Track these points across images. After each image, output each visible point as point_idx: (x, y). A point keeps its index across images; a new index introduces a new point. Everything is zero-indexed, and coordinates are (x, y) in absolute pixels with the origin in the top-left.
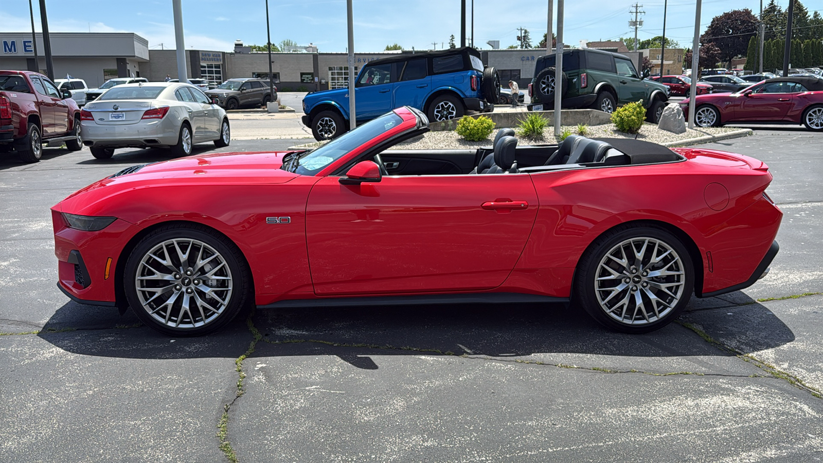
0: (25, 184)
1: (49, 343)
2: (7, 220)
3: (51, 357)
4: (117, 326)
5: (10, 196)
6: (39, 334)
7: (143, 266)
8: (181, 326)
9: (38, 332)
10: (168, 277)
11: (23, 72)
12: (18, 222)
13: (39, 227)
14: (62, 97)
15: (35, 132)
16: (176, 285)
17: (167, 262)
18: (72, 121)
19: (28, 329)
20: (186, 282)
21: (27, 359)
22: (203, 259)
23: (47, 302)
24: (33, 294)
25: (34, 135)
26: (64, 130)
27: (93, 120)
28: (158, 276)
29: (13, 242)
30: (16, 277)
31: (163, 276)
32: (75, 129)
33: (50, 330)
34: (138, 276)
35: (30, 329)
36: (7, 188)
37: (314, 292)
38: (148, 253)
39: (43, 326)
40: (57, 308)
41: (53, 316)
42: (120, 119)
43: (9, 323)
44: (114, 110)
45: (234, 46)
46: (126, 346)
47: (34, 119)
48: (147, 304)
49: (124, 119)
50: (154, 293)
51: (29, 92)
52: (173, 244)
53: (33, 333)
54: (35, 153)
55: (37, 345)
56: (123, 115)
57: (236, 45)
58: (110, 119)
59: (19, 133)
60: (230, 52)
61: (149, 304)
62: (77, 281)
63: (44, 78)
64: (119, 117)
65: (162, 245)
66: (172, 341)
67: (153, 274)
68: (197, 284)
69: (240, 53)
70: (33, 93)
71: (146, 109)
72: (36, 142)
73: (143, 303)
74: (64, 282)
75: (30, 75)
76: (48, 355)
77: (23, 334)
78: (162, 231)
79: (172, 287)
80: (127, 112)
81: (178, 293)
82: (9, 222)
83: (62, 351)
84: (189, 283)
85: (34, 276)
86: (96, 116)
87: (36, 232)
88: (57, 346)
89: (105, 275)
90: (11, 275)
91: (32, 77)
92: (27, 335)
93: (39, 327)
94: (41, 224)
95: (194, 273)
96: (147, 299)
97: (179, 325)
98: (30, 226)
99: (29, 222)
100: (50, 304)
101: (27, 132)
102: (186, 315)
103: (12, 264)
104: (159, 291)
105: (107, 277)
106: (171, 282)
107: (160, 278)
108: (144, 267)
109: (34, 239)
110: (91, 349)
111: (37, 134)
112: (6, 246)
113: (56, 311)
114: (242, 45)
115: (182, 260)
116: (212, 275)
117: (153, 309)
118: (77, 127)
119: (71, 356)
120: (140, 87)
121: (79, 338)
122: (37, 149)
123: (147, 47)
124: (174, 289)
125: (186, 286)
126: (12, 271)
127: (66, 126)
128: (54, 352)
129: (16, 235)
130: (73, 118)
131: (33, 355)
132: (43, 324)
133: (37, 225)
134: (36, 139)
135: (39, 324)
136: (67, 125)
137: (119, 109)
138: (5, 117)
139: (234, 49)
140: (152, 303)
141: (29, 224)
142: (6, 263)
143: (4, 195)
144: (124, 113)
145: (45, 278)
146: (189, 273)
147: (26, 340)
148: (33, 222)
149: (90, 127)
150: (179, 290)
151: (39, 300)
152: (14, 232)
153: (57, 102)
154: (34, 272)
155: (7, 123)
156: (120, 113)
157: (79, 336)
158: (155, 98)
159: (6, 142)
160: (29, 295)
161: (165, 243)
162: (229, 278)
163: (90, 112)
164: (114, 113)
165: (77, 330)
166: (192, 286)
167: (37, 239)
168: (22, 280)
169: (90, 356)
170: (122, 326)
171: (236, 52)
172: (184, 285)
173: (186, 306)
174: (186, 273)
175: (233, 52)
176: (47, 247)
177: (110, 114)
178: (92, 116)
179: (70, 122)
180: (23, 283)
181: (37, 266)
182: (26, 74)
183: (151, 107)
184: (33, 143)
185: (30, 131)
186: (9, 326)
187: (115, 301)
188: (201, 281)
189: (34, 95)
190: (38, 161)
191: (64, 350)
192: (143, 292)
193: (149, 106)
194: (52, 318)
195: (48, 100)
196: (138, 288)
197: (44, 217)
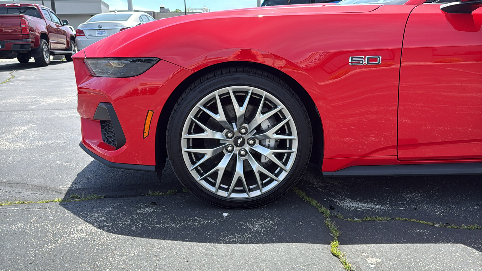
0: (39, 76)
1: (75, 216)
2: (26, 97)
3: (81, 239)
4: (150, 193)
5: (28, 83)
6: (62, 203)
7: (191, 120)
8: (234, 195)
9: (60, 200)
10: (218, 136)
11: (37, 5)
12: (35, 98)
13: (52, 102)
14: (62, 25)
15: (45, 46)
16: (228, 146)
17: (220, 117)
18: (69, 42)
19: (48, 196)
20: (239, 142)
21: (50, 241)
22: (263, 113)
23: (66, 165)
24: (52, 156)
25: (45, 48)
26: (64, 46)
27: (85, 36)
28: (208, 134)
29: (31, 112)
30: (34, 140)
31: (214, 135)
32: (71, 47)
33: (74, 197)
34: (185, 135)
35: (52, 196)
36: (27, 79)
37: (397, 156)
38: (198, 105)
39: (65, 192)
40: (79, 171)
41: (75, 180)
42: (103, 35)
43: (28, 188)
44: (99, 29)
45: (160, 8)
46: (173, 222)
47: (44, 36)
48: (194, 168)
49: (106, 35)
50: (203, 155)
51: (41, 18)
52: (228, 93)
53: (55, 202)
54: (46, 60)
55: (61, 218)
56: (105, 32)
57: (161, 8)
58: (97, 35)
59: (35, 45)
60: (157, 12)
61: (196, 168)
62: (104, 141)
63: (50, 11)
64: (102, 33)
65: (214, 95)
66: (225, 214)
67: (202, 131)
68: (252, 145)
69: (163, 12)
70: (44, 19)
71: (120, 28)
72: (46, 53)
73: (190, 167)
74: (88, 141)
75: (41, 7)
76: (76, 236)
77: (43, 202)
78: (215, 76)
79: (223, 148)
80: (108, 30)
81: (230, 155)
82: (28, 98)
83: (94, 229)
84: (243, 143)
85: (51, 139)
86: (87, 33)
87: (49, 105)
88: (87, 221)
89: (144, 132)
90: (30, 137)
91: (42, 8)
92: (48, 204)
93: (61, 193)
94: (53, 99)
95: (249, 131)
96: (193, 163)
97: (230, 194)
98: (45, 101)
99: (44, 98)
100: (70, 166)
101: (40, 45)
102: (239, 183)
103: (31, 129)
104: (208, 153)
105: (146, 135)
106: (221, 142)
107: (210, 137)
108: (192, 122)
109: (48, 110)
110: (130, 225)
111: (46, 46)
112: (25, 115)
113: (78, 175)
114: (164, 8)
115: (238, 114)
116: (273, 133)
117: (201, 175)
118: (72, 46)
119: (108, 238)
120: (115, 14)
121: (110, 209)
122: (47, 57)
123: (108, 9)
124: (224, 151)
125: (239, 147)
126: (30, 134)
127: (64, 44)
128: (84, 231)
129: (34, 106)
130: (69, 40)
131: (58, 235)
132: (65, 190)
133: (50, 100)
134: (46, 50)
135: (61, 189)
136: (66, 44)
137: (102, 28)
138: (25, 33)
139: (160, 10)
140: (199, 168)
141: (44, 100)
142: (25, 128)
143: (25, 82)
144: (106, 31)
145: (61, 141)
146: (243, 131)
147: (48, 212)
148: (47, 98)
149: (82, 40)
150: (230, 152)
151: (58, 162)
152: (32, 105)
153: (59, 28)
154: (50, 135)
155: (27, 38)
156: (103, 31)
157: (110, 206)
158: (126, 20)
159: (25, 51)
160: (48, 157)
161: (218, 92)
162: (294, 138)
163: (82, 30)
164: (99, 31)
165: (105, 197)
166: (247, 147)
167: (51, 110)
168: (40, 143)
169: (132, 238)
170: (157, 193)
171: (161, 12)
172: (237, 146)
173: (239, 171)
174: (239, 131)
175: (159, 12)
176: (60, 116)
177: (96, 31)
178: (83, 33)
179: (68, 42)
180: (41, 146)
181: (53, 130)
182: (38, 6)
183: (124, 26)
184: (44, 53)
185: (42, 44)
186: (28, 192)
187: (155, 165)
188: (257, 141)
189: (44, 20)
190: (47, 66)
191: (96, 227)
192: (189, 153)
193: (123, 25)
194: (74, 183)
195: (54, 26)
196: (184, 149)
197: (55, 95)
